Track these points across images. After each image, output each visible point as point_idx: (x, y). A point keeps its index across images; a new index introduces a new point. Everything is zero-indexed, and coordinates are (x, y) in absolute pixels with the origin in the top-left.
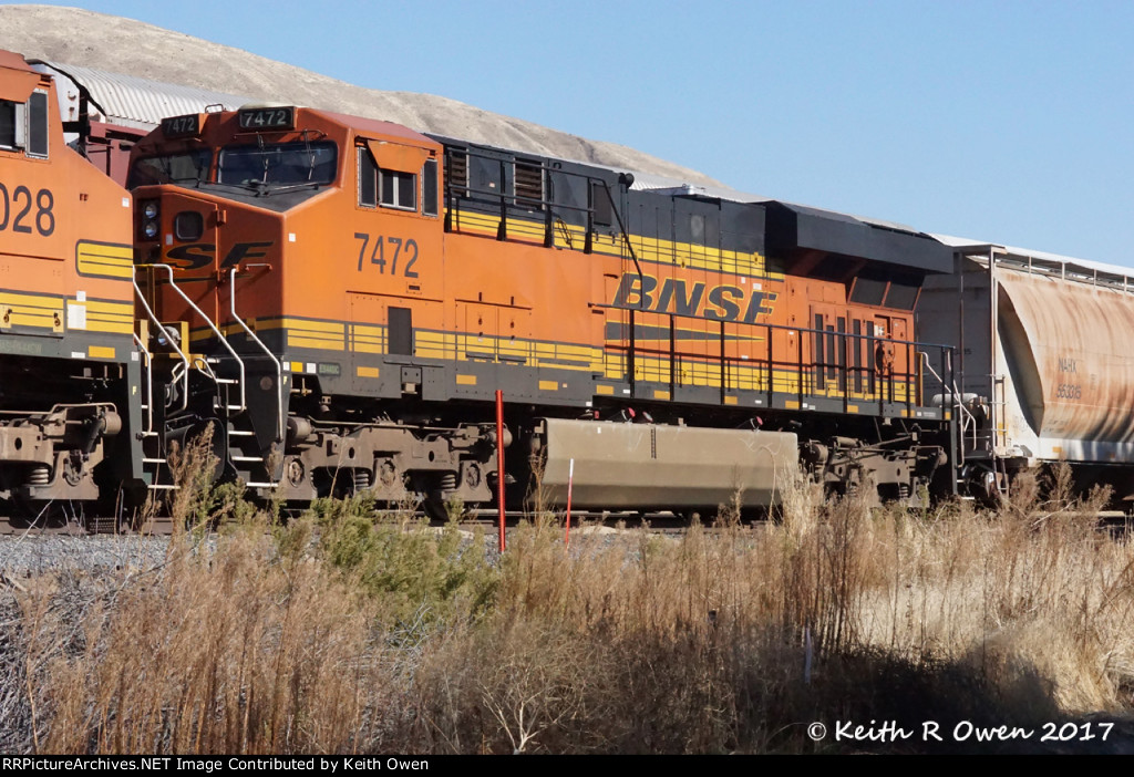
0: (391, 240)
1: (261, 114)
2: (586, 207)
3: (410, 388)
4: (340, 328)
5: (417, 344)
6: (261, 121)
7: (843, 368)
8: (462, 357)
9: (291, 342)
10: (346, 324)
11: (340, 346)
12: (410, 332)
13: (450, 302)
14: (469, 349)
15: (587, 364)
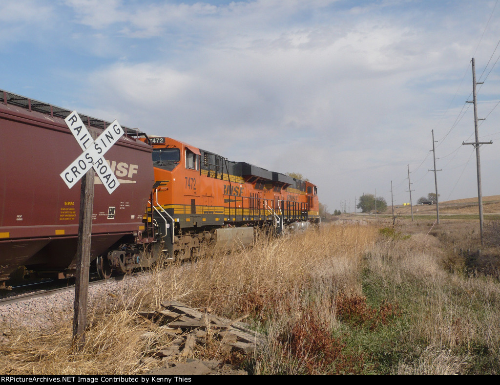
0: (192, 179)
1: (154, 139)
2: (214, 164)
3: (195, 224)
4: (182, 207)
5: (196, 210)
6: (155, 142)
7: (254, 207)
8: (203, 213)
9: (175, 212)
10: (184, 205)
11: (182, 212)
12: (195, 206)
13: (201, 197)
14: (205, 210)
15: (222, 212)
